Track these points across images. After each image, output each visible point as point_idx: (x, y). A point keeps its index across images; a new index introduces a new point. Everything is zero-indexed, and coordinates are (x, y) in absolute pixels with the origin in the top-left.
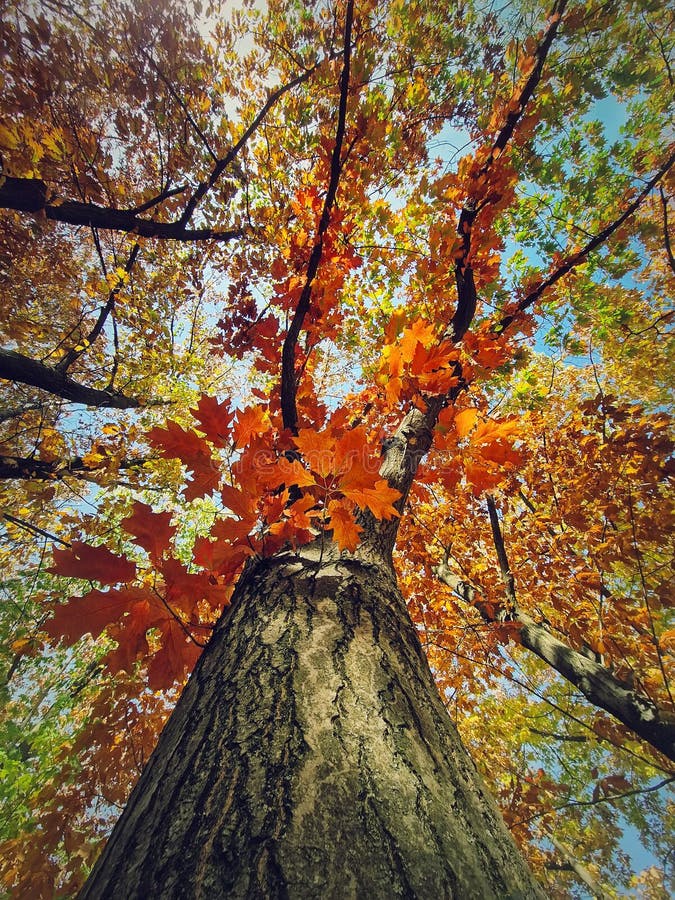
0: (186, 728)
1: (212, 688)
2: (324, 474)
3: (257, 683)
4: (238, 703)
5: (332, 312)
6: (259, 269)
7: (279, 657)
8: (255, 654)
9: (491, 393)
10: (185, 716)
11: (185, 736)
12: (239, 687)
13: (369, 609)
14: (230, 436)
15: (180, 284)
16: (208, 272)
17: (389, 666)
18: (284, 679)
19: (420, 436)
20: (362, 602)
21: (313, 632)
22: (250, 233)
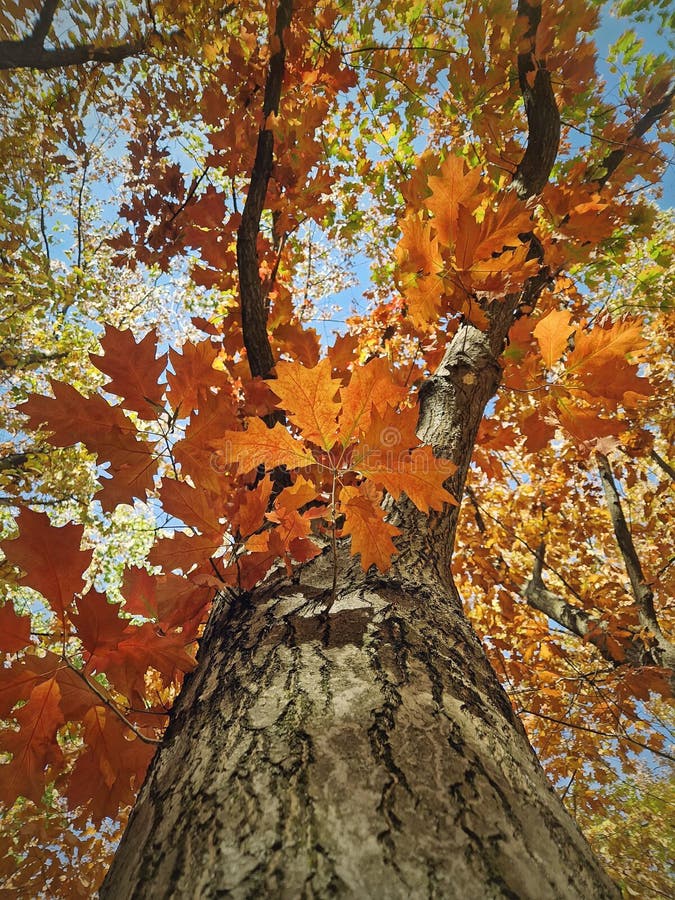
0: (139, 876)
1: (177, 809)
2: (328, 445)
3: (250, 791)
4: (220, 826)
5: (313, 173)
6: (180, 107)
7: (281, 747)
8: (242, 745)
9: (592, 286)
10: (137, 855)
11: (139, 886)
12: (219, 800)
13: (422, 656)
14: (164, 398)
15: (47, 147)
16: (91, 119)
17: (464, 744)
18: (293, 780)
19: (481, 370)
20: (409, 646)
21: (334, 700)
22: (158, 44)
